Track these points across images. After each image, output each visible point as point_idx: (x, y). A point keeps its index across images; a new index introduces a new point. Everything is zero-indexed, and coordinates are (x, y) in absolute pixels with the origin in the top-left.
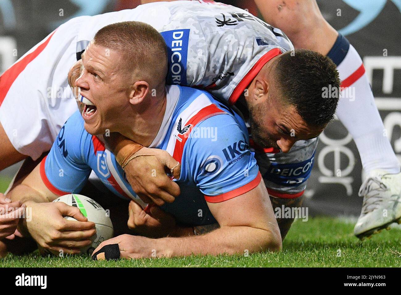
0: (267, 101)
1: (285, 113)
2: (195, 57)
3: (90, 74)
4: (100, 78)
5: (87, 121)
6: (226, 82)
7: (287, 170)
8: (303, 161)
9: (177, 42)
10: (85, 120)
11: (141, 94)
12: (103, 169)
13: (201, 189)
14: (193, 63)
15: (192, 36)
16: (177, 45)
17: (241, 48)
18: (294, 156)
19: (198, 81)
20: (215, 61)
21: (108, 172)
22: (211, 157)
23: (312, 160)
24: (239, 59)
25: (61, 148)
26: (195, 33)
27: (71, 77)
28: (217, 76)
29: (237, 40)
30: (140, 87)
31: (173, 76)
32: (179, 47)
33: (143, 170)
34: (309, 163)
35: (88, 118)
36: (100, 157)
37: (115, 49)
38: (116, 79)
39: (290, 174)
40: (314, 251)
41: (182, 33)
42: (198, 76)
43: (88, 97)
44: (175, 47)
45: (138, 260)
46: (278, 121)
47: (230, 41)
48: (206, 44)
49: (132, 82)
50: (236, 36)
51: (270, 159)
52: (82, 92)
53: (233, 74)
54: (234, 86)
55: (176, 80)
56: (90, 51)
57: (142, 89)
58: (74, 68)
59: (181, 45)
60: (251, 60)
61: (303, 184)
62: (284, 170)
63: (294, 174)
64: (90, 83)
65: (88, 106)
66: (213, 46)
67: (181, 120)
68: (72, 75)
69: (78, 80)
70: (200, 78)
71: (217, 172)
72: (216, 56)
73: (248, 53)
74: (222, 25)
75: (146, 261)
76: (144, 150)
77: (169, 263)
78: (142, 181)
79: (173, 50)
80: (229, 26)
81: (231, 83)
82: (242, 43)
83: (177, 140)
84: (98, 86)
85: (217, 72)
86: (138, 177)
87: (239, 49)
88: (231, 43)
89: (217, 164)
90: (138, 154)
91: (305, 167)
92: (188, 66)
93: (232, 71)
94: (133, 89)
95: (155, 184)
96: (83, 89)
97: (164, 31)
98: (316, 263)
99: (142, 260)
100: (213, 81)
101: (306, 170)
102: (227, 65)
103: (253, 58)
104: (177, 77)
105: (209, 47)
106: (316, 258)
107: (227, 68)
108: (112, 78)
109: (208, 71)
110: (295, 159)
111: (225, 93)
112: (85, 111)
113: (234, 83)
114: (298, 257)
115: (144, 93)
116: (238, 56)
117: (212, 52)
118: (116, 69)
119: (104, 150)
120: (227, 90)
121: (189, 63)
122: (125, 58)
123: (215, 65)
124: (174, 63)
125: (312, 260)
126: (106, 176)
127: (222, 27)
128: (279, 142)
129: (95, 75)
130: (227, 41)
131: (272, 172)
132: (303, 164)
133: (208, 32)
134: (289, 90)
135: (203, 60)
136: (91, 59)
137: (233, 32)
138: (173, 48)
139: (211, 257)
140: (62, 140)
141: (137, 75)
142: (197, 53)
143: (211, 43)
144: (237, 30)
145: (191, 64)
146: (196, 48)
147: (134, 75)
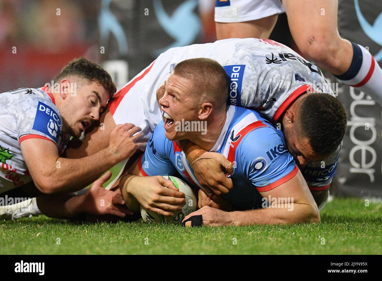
2: (247, 86)
3: (170, 95)
4: (177, 99)
5: (167, 131)
6: (270, 106)
8: (329, 165)
9: (235, 74)
10: (166, 129)
11: (207, 112)
12: (180, 165)
13: (253, 182)
14: (246, 90)
15: (246, 70)
16: (235, 77)
17: (282, 81)
19: (249, 104)
20: (262, 89)
21: (183, 167)
22: (258, 158)
23: (336, 163)
24: (281, 89)
25: (151, 147)
26: (249, 68)
27: (158, 94)
28: (264, 100)
29: (280, 75)
30: (206, 107)
31: (231, 99)
32: (236, 78)
33: (205, 168)
34: (333, 166)
35: (168, 128)
36: (177, 156)
37: (188, 79)
38: (189, 101)
39: (319, 175)
40: (345, 223)
41: (239, 68)
42: (249, 100)
43: (168, 113)
44: (234, 78)
45: (215, 227)
47: (274, 76)
48: (256, 77)
49: (200, 104)
50: (280, 72)
52: (164, 109)
53: (275, 100)
54: (275, 109)
55: (233, 103)
56: (170, 79)
57: (208, 109)
58: (160, 88)
59: (238, 77)
60: (288, 91)
61: (329, 180)
62: (314, 172)
63: (322, 174)
64: (169, 103)
65: (168, 119)
66: (262, 79)
67: (233, 132)
68: (159, 93)
69: (161, 100)
70: (251, 102)
71: (263, 169)
72: (263, 86)
73: (288, 85)
74: (270, 63)
75: (221, 228)
76: (206, 154)
77: (238, 230)
78: (204, 176)
79: (232, 80)
80: (275, 64)
81: (273, 106)
82: (283, 77)
83: (230, 146)
84: (175, 105)
85: (264, 97)
86: (202, 173)
87: (281, 81)
88: (275, 78)
89: (263, 163)
90: (201, 157)
91: (330, 169)
92: (242, 92)
94: (201, 108)
95: (214, 179)
96: (164, 106)
97: (227, 65)
98: (347, 232)
99: (218, 227)
100: (261, 104)
101: (331, 171)
102: (271, 93)
103: (290, 89)
104: (234, 101)
105: (259, 79)
106: (346, 228)
107: (271, 95)
108: (186, 100)
109: (257, 97)
111: (269, 113)
112: (166, 123)
113: (275, 107)
114: (333, 227)
115: (209, 112)
116: (280, 87)
117: (260, 83)
118: (190, 93)
119: (181, 151)
120: (271, 112)
121: (243, 90)
122: (195, 85)
123: (262, 92)
124: (232, 90)
125: (344, 230)
126: (182, 170)
129: (174, 96)
130: (272, 75)
133: (258, 68)
135: (253, 89)
136: (171, 84)
137: (278, 69)
138: (232, 78)
139: (269, 226)
140: (152, 142)
141: (204, 98)
142: (249, 83)
143: (260, 76)
144: (281, 67)
145: (244, 91)
146: (248, 79)
147: (202, 98)
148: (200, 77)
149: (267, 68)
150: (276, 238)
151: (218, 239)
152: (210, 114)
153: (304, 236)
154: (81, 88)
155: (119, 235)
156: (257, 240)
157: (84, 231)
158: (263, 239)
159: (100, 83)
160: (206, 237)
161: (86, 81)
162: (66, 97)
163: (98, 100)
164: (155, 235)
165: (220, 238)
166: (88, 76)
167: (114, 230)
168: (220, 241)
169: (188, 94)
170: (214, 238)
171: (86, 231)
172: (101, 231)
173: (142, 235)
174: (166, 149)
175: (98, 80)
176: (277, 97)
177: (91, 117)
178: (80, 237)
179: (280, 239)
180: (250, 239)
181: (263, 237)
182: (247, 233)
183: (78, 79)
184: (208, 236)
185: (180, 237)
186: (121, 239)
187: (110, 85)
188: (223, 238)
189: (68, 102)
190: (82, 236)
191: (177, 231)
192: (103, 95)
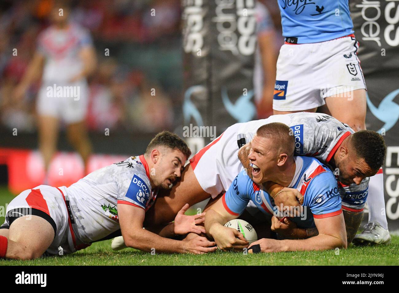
0: (348, 158)
1: (358, 163)
2: (307, 138)
3: (256, 152)
4: (261, 154)
6: (323, 151)
7: (354, 195)
8: (362, 190)
9: (297, 131)
11: (283, 161)
12: (259, 200)
13: (312, 211)
14: (307, 141)
15: (304, 128)
16: (297, 133)
17: (330, 132)
18: (358, 188)
19: (309, 151)
20: (318, 140)
21: (261, 201)
24: (330, 138)
25: (235, 190)
26: (306, 126)
28: (319, 148)
29: (328, 129)
30: (283, 156)
31: (296, 149)
32: (299, 134)
34: (366, 192)
35: (255, 175)
36: (257, 194)
38: (270, 154)
39: (356, 198)
40: (361, 249)
41: (299, 127)
42: (309, 148)
43: (255, 164)
45: (268, 253)
46: (355, 167)
47: (325, 129)
48: (312, 131)
49: (278, 155)
50: (327, 127)
51: (346, 190)
52: (252, 162)
53: (327, 147)
54: (328, 153)
55: (298, 151)
56: (255, 140)
57: (284, 158)
59: (299, 133)
60: (336, 139)
62: (353, 195)
63: (358, 198)
64: (256, 157)
65: (254, 169)
66: (316, 132)
67: (305, 175)
70: (310, 149)
71: (321, 203)
72: (318, 137)
73: (335, 135)
76: (285, 189)
79: (295, 135)
80: (323, 121)
81: (326, 151)
82: (331, 130)
84: (260, 158)
85: (319, 145)
88: (325, 131)
89: (322, 199)
90: (282, 191)
91: (363, 194)
93: (326, 145)
94: (279, 158)
96: (252, 160)
100: (317, 150)
102: (324, 141)
103: (337, 137)
104: (298, 149)
105: (315, 132)
107: (324, 143)
108: (268, 154)
109: (315, 145)
110: (358, 189)
111: (323, 157)
112: (253, 171)
113: (328, 151)
115: (285, 160)
116: (329, 137)
117: (316, 135)
120: (325, 155)
122: (274, 142)
123: (318, 142)
124: (296, 142)
126: (260, 203)
127: (319, 122)
128: (355, 179)
129: (258, 152)
130: (323, 129)
131: (347, 197)
132: (363, 192)
133: (313, 125)
134: (360, 151)
135: (312, 139)
137: (326, 124)
138: (296, 134)
140: (236, 186)
141: (281, 151)
142: (308, 136)
143: (315, 130)
144: (327, 123)
145: (305, 142)
146: (307, 133)
147: (279, 151)
148: (277, 136)
149: (319, 125)
150: (312, 261)
151: (270, 262)
152: (286, 161)
153: (332, 259)
154: (167, 155)
155: (200, 260)
156: (299, 262)
157: (175, 258)
158: (303, 261)
159: (180, 150)
160: (262, 260)
161: (170, 149)
162: (156, 162)
163: (180, 163)
164: (226, 259)
165: (272, 261)
166: (171, 146)
167: (196, 257)
168: (272, 263)
169: (269, 149)
170: (267, 261)
171: (177, 258)
172: (188, 258)
173: (217, 260)
174: (247, 191)
175: (178, 148)
176: (328, 144)
177: (175, 175)
178: (173, 262)
179: (314, 261)
180: (294, 261)
181: (303, 260)
182: (291, 257)
183: (164, 149)
184: (264, 260)
185: (244, 261)
186: (202, 262)
187: (187, 151)
188: (274, 261)
189: (158, 165)
190: (174, 261)
191: (241, 256)
192: (183, 158)
